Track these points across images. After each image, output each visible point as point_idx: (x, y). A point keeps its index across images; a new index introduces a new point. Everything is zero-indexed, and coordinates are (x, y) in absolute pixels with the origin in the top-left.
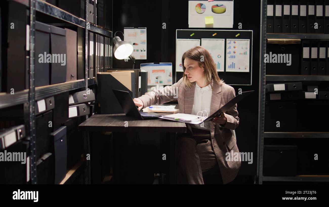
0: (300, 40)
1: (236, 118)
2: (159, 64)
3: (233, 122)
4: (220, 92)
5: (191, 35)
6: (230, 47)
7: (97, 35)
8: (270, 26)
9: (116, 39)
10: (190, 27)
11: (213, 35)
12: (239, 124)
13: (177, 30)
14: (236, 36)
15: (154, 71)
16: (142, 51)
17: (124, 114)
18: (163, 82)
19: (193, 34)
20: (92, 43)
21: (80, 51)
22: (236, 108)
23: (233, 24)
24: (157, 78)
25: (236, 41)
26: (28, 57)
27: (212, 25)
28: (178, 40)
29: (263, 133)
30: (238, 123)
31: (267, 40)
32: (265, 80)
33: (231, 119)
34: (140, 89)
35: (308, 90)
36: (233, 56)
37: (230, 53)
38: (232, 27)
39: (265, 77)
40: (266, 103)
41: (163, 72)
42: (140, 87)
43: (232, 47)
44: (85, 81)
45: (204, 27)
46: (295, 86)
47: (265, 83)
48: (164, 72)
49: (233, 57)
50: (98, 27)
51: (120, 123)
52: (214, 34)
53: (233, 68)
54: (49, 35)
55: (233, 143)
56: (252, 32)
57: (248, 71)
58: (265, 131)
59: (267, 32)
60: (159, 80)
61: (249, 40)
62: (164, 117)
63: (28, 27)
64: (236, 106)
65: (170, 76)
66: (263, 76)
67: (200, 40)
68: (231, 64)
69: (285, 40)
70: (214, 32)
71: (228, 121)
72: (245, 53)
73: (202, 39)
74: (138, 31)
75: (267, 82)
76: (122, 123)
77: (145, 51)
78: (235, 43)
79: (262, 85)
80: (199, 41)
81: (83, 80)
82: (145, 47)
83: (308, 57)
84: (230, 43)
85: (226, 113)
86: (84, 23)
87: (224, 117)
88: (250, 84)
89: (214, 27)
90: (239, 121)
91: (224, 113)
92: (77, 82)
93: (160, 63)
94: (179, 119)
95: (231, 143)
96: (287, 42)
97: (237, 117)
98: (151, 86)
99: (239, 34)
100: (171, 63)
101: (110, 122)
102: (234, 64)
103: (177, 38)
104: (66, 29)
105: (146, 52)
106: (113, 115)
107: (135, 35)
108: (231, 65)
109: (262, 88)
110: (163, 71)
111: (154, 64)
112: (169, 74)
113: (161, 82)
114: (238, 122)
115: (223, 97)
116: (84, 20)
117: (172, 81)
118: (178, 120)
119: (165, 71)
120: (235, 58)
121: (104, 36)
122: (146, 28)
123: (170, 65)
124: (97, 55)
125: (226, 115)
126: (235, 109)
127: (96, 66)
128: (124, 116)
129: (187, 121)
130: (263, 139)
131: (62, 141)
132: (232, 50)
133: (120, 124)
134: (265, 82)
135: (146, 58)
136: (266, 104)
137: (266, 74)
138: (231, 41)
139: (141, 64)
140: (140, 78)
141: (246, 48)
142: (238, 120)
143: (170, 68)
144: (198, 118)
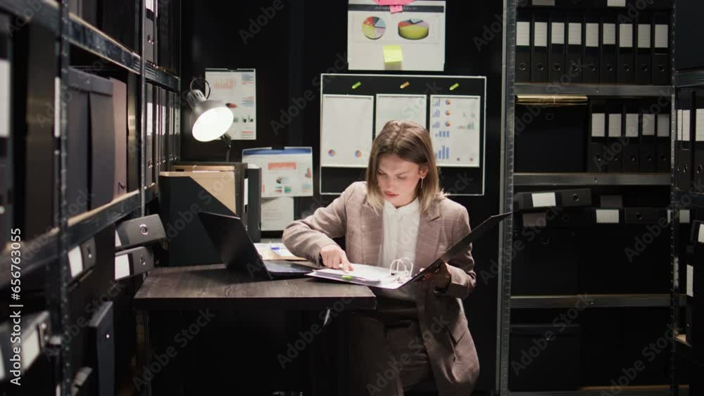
0: (586, 97)
1: (470, 274)
2: (284, 149)
3: (463, 283)
4: (439, 217)
5: (354, 87)
6: (438, 114)
7: (157, 87)
8: (522, 67)
9: (195, 96)
10: (350, 68)
11: (402, 87)
12: (476, 287)
13: (322, 75)
14: (451, 89)
15: (271, 166)
16: (245, 121)
17: (223, 266)
18: (292, 189)
19: (359, 84)
20: (150, 106)
21: (132, 128)
22: (470, 252)
23: (444, 62)
24: (279, 182)
25: (451, 100)
26: (57, 152)
27: (399, 63)
28: (327, 97)
29: (508, 298)
30: (473, 283)
31: (516, 97)
32: (512, 184)
33: (460, 276)
34: (246, 206)
35: (602, 204)
36: (444, 133)
37: (437, 125)
38: (442, 69)
39: (512, 177)
40: (514, 233)
41: (292, 168)
42: (246, 202)
43: (443, 114)
44: (140, 194)
45: (382, 68)
46: (576, 197)
47: (512, 191)
48: (295, 168)
49: (446, 134)
50: (158, 70)
51: (226, 289)
52: (402, 83)
53: (444, 158)
54: (86, 96)
55: (462, 328)
56: (484, 79)
57: (476, 164)
58: (512, 295)
59: (516, 81)
60: (282, 185)
61: (479, 97)
62: (319, 273)
63: (57, 81)
64: (469, 248)
65: (307, 175)
66: (508, 178)
67: (372, 97)
68: (441, 149)
69: (554, 97)
70: (403, 80)
71: (454, 282)
72: (470, 127)
73: (378, 95)
74: (236, 76)
75: (517, 189)
76: (228, 290)
77: (252, 120)
78: (448, 103)
79: (507, 195)
80: (370, 98)
81: (137, 192)
82: (252, 112)
83: (602, 134)
84: (438, 104)
85: (450, 264)
86: (139, 63)
87: (447, 271)
88: (482, 193)
89: (404, 68)
90: (477, 281)
91: (447, 265)
92: (129, 199)
93: (286, 148)
94: (354, 279)
95: (458, 327)
96: (558, 101)
97: (472, 271)
98: (267, 200)
99: (456, 85)
100: (311, 148)
101: (200, 286)
102: (448, 149)
103: (324, 93)
104: (112, 80)
105: (254, 123)
106: (198, 268)
107: (230, 85)
108: (440, 152)
109: (507, 202)
110: (292, 165)
111: (273, 149)
112: (306, 172)
113: (287, 190)
114: (473, 281)
115: (443, 227)
116: (139, 57)
117: (312, 187)
118: (351, 280)
119: (297, 166)
120: (448, 136)
121: (168, 89)
122: (254, 70)
123: (308, 151)
124: (157, 133)
125: (450, 268)
126: (469, 255)
127: (157, 158)
128: (222, 270)
129: (372, 282)
130: (509, 311)
131: (108, 336)
132: (442, 119)
133: (225, 291)
134: (512, 188)
135: (254, 137)
136: (514, 235)
137: (515, 171)
138: (441, 99)
139: (244, 150)
140: (246, 181)
141: (473, 115)
142: (473, 278)
143: (308, 157)
144: (393, 274)
